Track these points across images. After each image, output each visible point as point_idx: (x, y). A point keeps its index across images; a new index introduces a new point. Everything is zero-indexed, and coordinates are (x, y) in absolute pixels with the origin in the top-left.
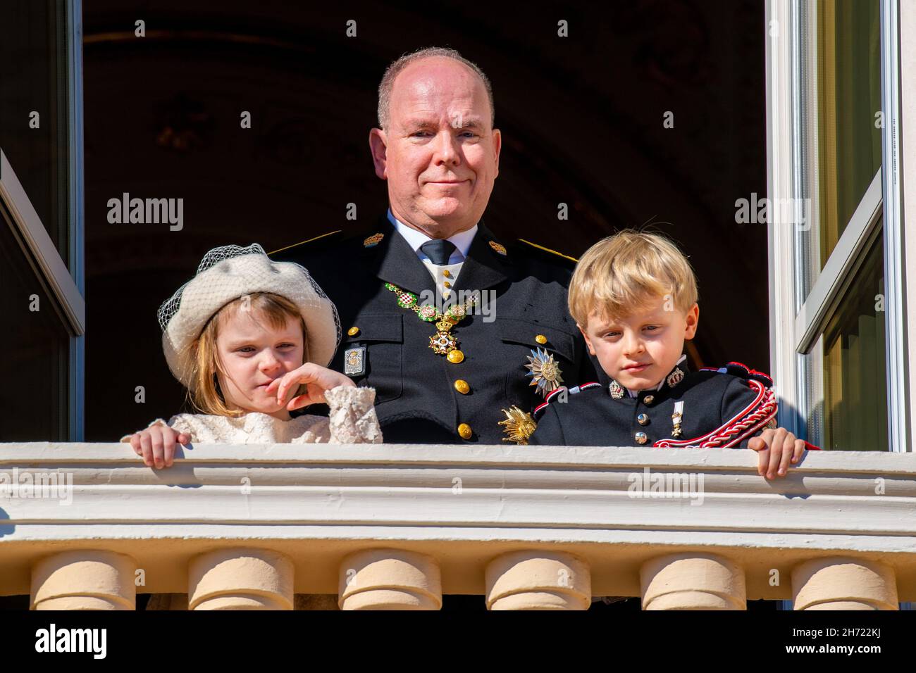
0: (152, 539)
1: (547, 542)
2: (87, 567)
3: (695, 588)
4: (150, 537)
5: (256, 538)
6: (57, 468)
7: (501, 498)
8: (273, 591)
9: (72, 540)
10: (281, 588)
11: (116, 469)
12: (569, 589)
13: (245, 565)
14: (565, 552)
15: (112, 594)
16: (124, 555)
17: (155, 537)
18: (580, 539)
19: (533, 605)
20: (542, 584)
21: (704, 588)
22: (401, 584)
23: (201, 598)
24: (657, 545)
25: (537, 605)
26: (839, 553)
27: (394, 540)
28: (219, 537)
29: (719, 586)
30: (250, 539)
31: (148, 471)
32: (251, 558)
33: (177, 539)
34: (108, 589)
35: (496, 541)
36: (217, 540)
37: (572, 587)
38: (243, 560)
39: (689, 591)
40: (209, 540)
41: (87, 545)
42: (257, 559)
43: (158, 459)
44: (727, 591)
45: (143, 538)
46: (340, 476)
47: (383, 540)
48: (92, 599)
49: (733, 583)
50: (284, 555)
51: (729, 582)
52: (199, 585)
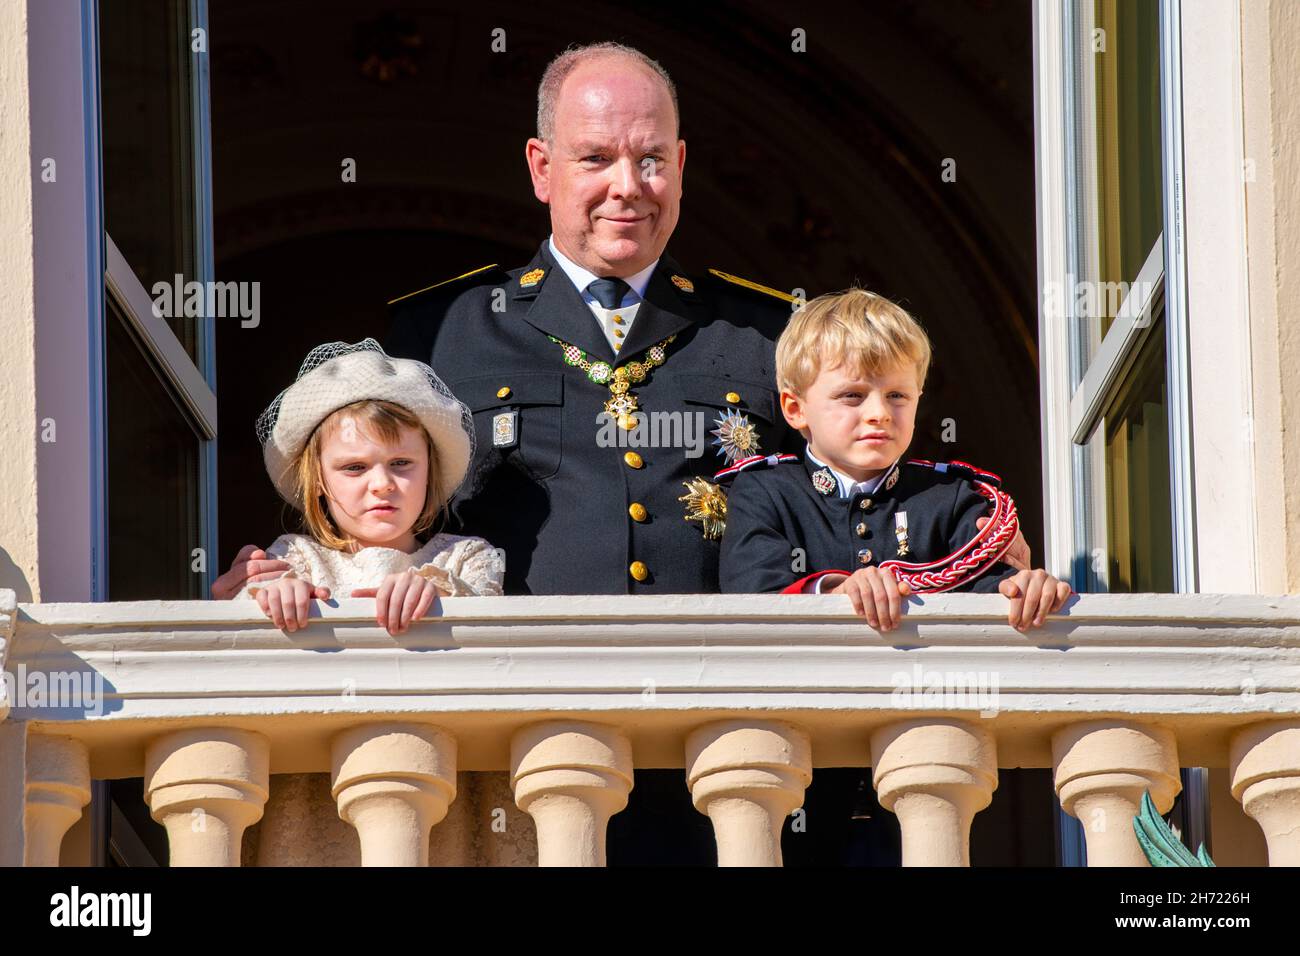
0: (285, 715)
1: (757, 709)
2: (210, 748)
3: (935, 762)
4: (283, 712)
5: (410, 711)
6: (171, 631)
7: (701, 657)
8: (431, 773)
9: (192, 717)
10: (440, 770)
11: (241, 632)
12: (785, 765)
13: (398, 743)
14: (779, 721)
15: (239, 779)
16: (255, 732)
17: (289, 712)
18: (797, 706)
19: (742, 785)
20: (752, 760)
21: (946, 761)
22: (584, 762)
23: (346, 782)
24: (890, 710)
25: (747, 785)
26: (1107, 716)
27: (575, 711)
28: (365, 711)
29: (964, 758)
30: (402, 712)
31: (278, 633)
32: (404, 735)
33: (315, 713)
34: (235, 774)
35: (697, 709)
36: (363, 714)
37: (788, 762)
38: (394, 736)
39: (927, 764)
40: (354, 714)
41: (209, 722)
42: (412, 736)
43: (289, 620)
44: (974, 764)
45: (275, 713)
46: (507, 635)
47: (560, 711)
48: (218, 786)
49: (980, 753)
50: (444, 729)
51: (976, 752)
52: (343, 767)
